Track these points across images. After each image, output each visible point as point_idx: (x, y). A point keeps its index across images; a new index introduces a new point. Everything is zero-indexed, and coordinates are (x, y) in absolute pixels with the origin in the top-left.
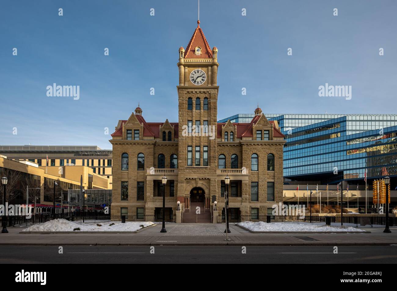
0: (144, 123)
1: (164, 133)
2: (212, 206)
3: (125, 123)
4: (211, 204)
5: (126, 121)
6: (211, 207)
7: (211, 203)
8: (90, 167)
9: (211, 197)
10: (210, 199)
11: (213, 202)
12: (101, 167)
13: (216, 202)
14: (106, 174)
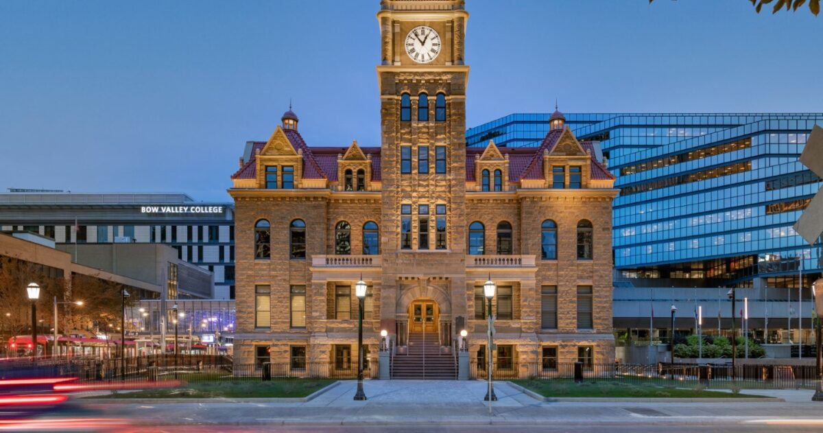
0: (303, 150)
1: (349, 172)
2: (457, 342)
3: (261, 149)
4: (454, 336)
5: (265, 143)
6: (454, 344)
7: (453, 333)
8: (168, 244)
9: (454, 321)
10: (451, 326)
11: (458, 332)
12: (195, 244)
13: (464, 333)
14: (205, 260)
